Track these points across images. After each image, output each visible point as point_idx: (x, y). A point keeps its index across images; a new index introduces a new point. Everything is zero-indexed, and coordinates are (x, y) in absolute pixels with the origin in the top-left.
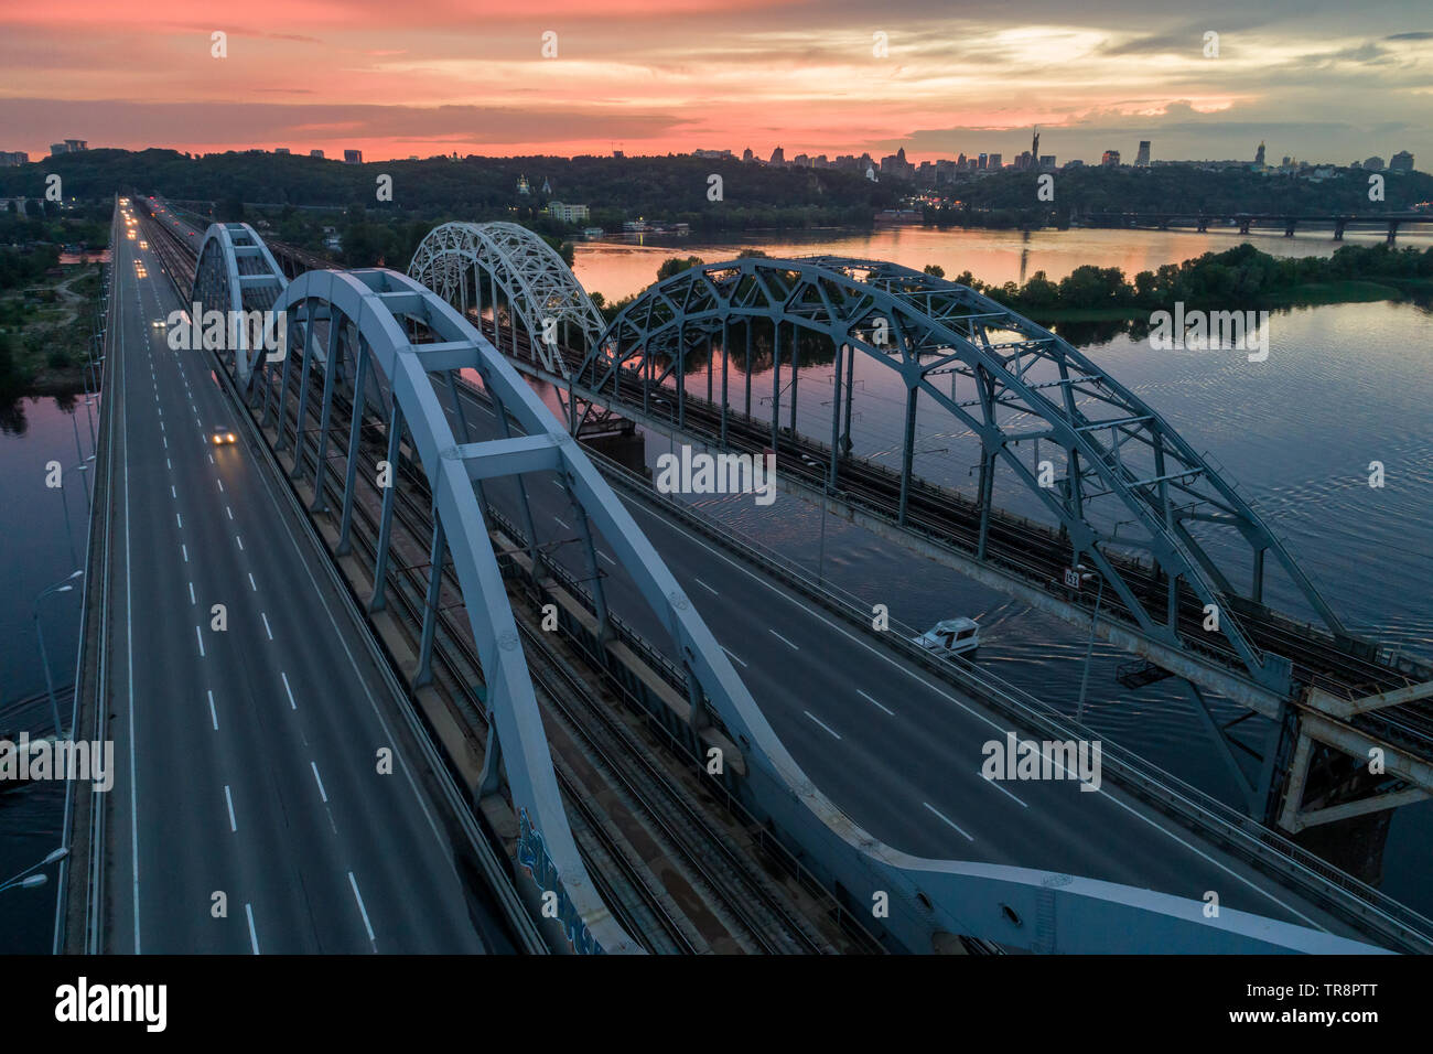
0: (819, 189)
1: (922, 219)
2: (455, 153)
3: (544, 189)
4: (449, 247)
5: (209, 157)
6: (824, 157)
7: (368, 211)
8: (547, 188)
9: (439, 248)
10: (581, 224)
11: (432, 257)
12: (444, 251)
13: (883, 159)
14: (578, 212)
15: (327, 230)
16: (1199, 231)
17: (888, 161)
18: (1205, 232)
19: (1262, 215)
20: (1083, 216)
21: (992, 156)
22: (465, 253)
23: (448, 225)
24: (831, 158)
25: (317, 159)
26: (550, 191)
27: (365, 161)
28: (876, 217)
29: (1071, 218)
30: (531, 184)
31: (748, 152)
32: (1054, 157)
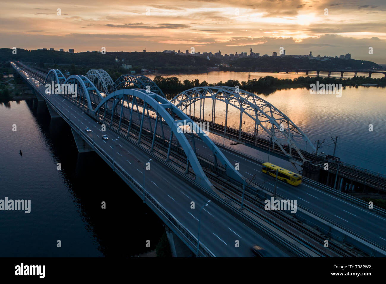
0: (194, 62)
1: (219, 69)
2: (99, 51)
3: (122, 61)
4: (92, 74)
5: (33, 51)
6: (200, 53)
7: (76, 66)
8: (123, 60)
9: (90, 74)
10: (130, 70)
11: (89, 75)
12: (91, 74)
13: (215, 54)
14: (129, 67)
15: (66, 70)
16: (286, 73)
17: (216, 54)
18: (288, 73)
19: (304, 70)
20: (259, 69)
21: (244, 53)
22: (94, 75)
23: (91, 70)
24: (201, 53)
25: (62, 51)
26: (124, 61)
27: (75, 52)
28: (208, 69)
29: (256, 69)
30: (119, 59)
31: (179, 51)
32: (259, 54)
